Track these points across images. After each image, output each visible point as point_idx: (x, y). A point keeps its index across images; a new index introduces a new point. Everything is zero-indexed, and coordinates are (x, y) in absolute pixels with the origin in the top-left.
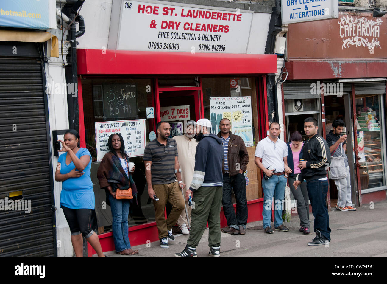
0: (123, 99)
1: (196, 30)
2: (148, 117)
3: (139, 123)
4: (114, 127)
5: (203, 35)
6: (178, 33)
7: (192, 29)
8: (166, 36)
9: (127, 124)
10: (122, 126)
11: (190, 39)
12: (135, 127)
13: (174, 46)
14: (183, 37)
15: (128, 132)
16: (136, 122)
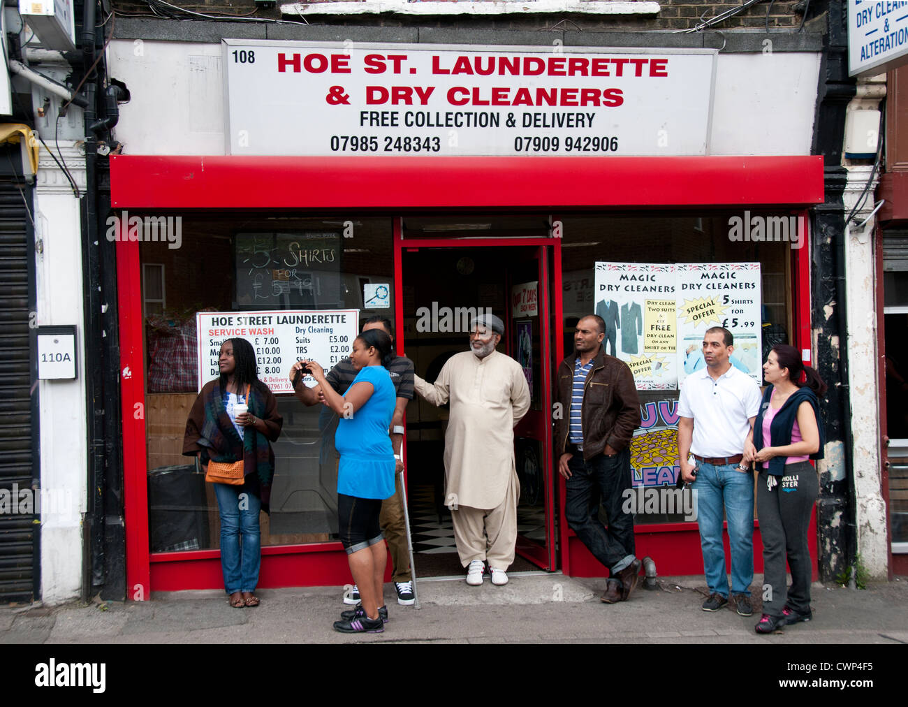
0: (295, 265)
1: (495, 102)
2: (368, 306)
3: (343, 319)
4: (258, 324)
5: (525, 114)
6: (428, 113)
7: (477, 102)
8: (388, 122)
9: (300, 320)
10: (281, 322)
11: (475, 126)
12: (329, 326)
13: (422, 144)
14: (450, 121)
15: (301, 336)
16: (332, 316)
